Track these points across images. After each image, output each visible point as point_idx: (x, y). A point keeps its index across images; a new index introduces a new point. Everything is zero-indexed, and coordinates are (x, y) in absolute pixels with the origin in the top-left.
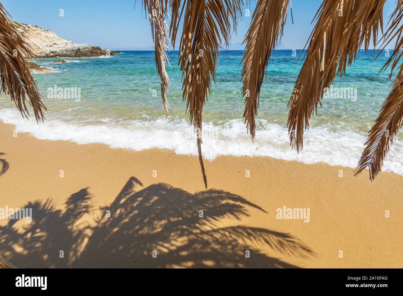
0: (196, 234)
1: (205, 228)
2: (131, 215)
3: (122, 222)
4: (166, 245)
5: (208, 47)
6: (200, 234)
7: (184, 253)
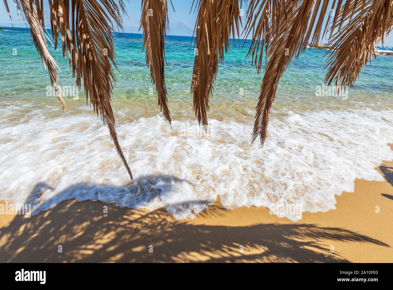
0: (124, 226)
1: (133, 218)
2: (42, 227)
3: (30, 239)
4: (90, 247)
5: (97, 30)
6: (129, 224)
7: (112, 248)
